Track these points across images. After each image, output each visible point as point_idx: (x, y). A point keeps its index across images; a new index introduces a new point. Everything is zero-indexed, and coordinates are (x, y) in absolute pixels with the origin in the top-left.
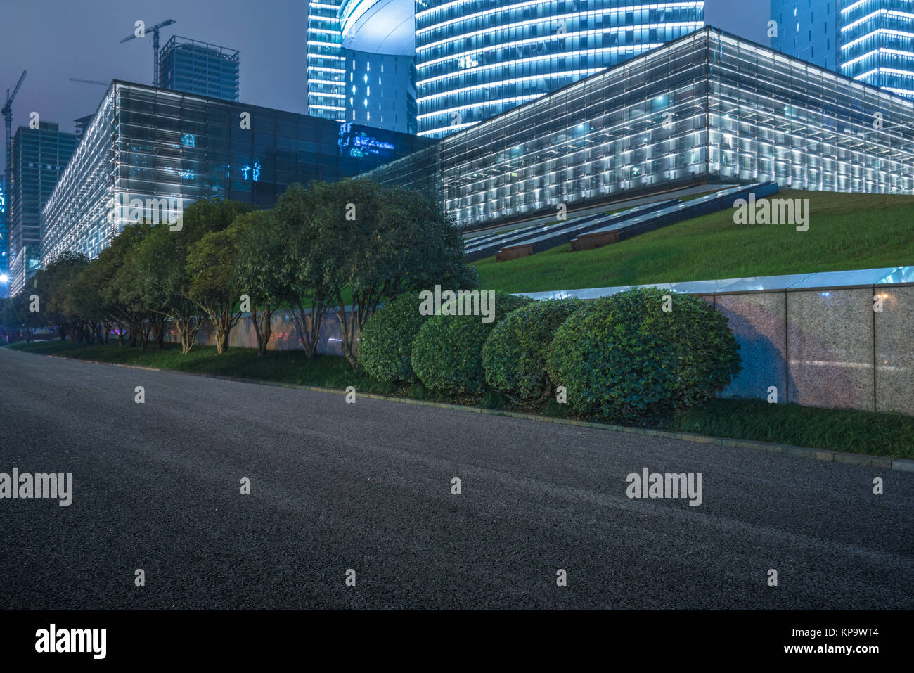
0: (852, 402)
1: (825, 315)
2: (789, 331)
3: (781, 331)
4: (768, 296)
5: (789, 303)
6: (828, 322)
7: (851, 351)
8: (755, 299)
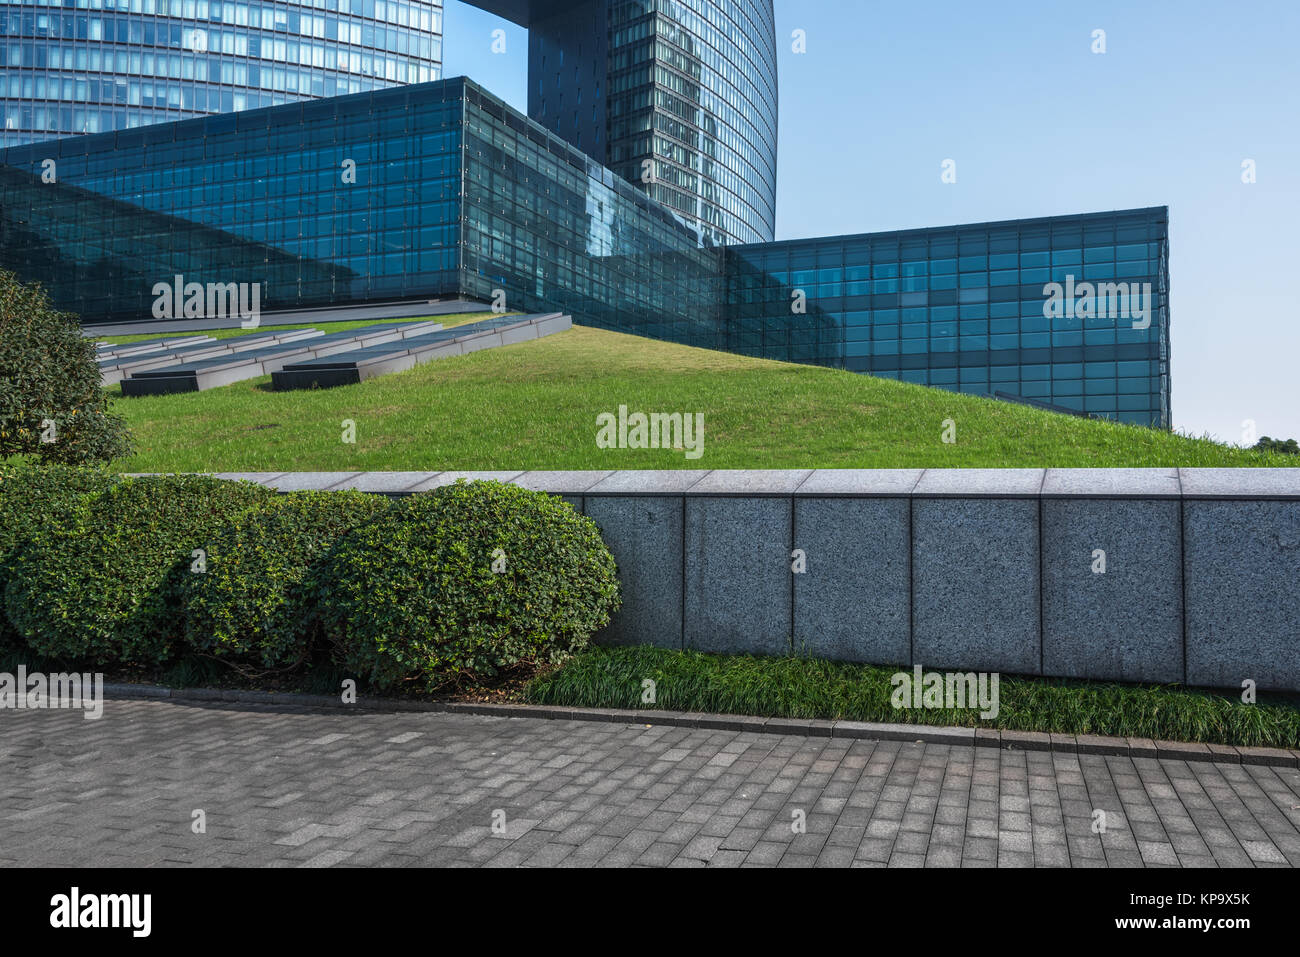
0: (765, 646)
1: (734, 530)
2: (688, 550)
3: (676, 551)
4: (659, 502)
5: (688, 511)
6: (737, 539)
7: (765, 579)
8: (642, 505)
